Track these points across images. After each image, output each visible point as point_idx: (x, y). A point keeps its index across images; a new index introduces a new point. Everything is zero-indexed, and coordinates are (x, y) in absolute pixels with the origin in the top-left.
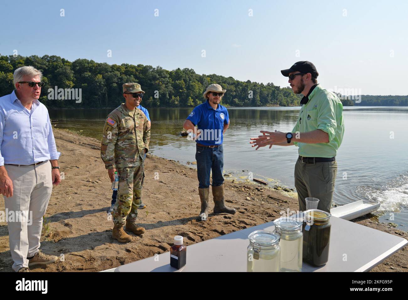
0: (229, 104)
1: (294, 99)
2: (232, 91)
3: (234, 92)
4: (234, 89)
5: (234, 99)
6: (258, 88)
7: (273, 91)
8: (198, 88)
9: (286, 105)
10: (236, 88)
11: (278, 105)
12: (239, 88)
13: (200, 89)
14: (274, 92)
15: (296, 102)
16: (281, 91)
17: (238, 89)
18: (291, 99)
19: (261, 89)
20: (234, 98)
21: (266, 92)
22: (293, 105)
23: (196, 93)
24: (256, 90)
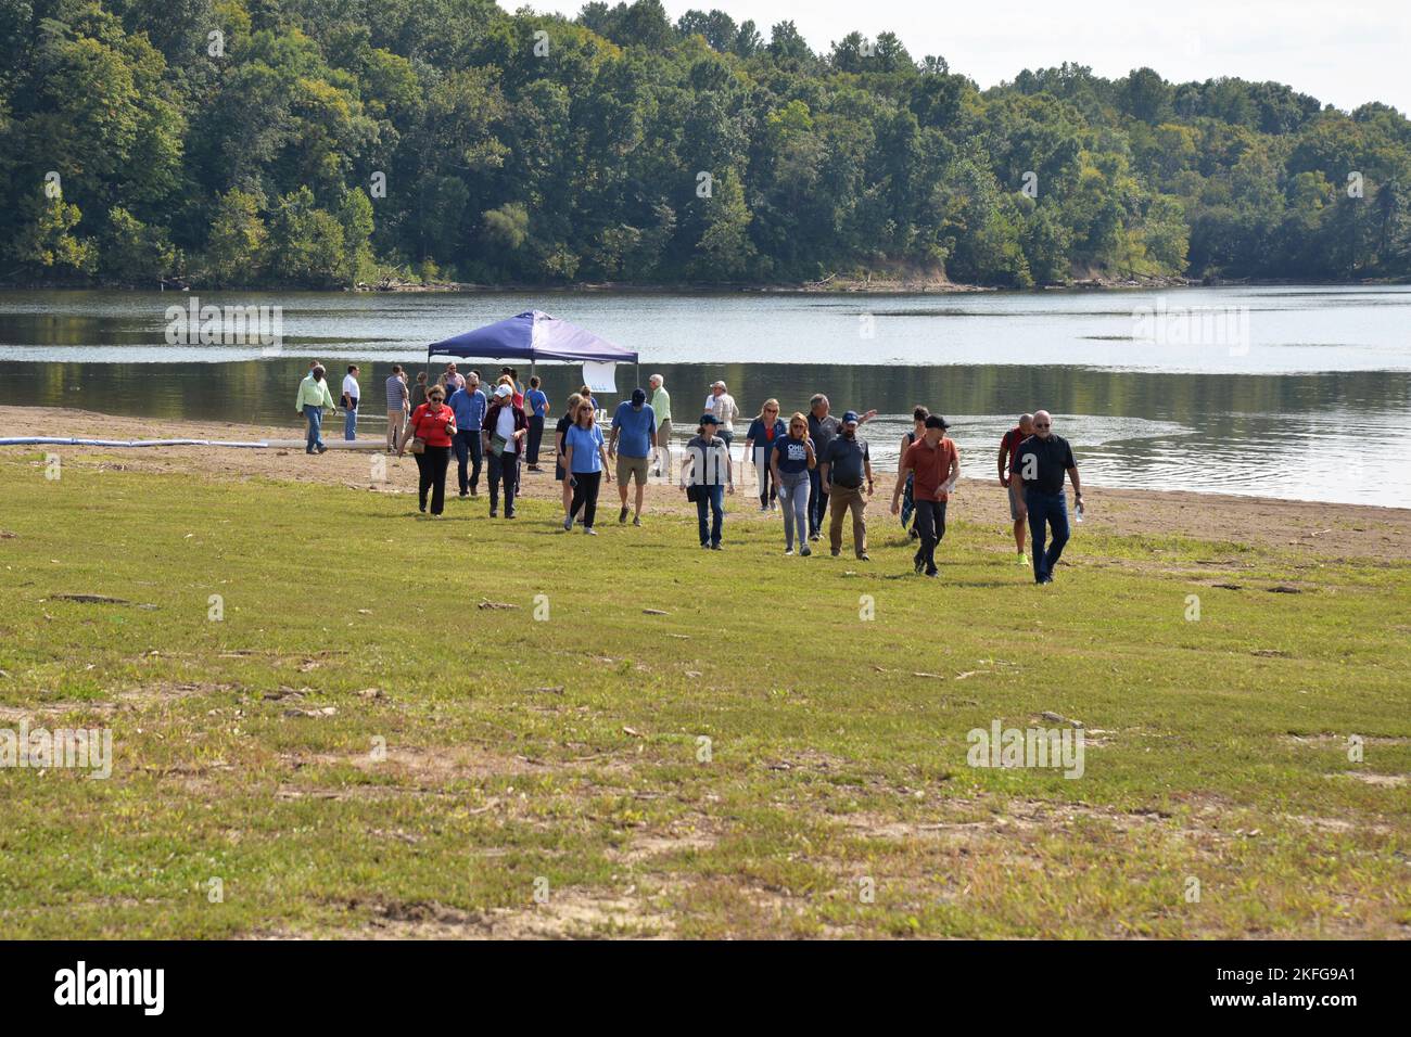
0: (440, 263)
1: (1107, 215)
2: (472, 135)
3: (496, 145)
4: (496, 108)
5: (492, 215)
6: (739, 100)
7: (882, 137)
8: (137, 95)
9: (1024, 273)
10: (511, 94)
11: (940, 282)
12: (540, 97)
13: (157, 102)
14: (893, 141)
15: (1130, 239)
16: (978, 128)
17: (536, 114)
18: (1077, 213)
19: (760, 115)
20: (496, 204)
21: (808, 146)
22: (1095, 273)
23: (110, 143)
24: (717, 119)
